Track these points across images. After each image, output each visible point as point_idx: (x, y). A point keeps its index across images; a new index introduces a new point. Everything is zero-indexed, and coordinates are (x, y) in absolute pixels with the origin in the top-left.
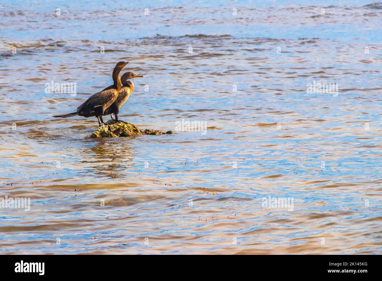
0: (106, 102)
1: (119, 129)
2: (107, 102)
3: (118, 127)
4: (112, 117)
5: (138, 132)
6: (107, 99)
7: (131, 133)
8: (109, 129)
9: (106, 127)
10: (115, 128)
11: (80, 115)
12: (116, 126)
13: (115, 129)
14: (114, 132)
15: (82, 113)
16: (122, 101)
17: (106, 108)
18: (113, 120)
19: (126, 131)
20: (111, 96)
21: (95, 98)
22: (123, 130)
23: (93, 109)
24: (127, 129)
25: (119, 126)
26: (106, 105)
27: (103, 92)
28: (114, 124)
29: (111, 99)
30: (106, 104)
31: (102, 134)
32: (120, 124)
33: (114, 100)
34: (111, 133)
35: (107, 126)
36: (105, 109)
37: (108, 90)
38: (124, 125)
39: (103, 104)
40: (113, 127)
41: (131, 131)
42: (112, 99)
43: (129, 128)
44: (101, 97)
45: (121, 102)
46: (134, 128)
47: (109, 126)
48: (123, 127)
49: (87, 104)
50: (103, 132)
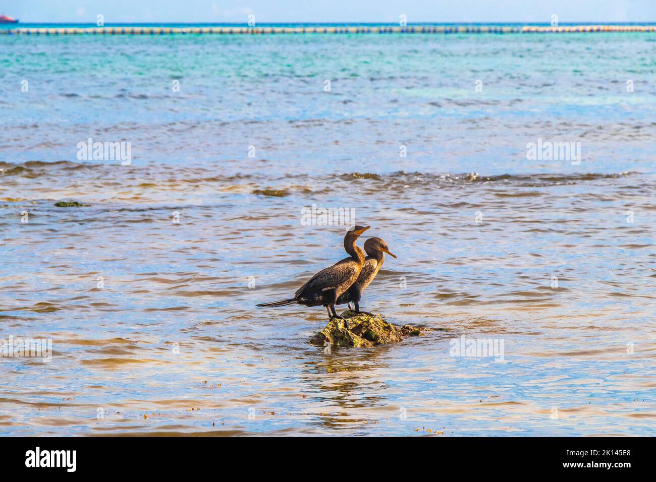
0: (341, 283)
1: (360, 325)
2: (343, 282)
3: (359, 322)
4: (349, 307)
5: (391, 330)
6: (343, 278)
7: (381, 332)
8: (346, 326)
9: (340, 322)
10: (354, 323)
11: (301, 303)
12: (356, 320)
13: (354, 325)
14: (353, 330)
15: (302, 299)
16: (366, 281)
17: (341, 293)
18: (352, 311)
19: (372, 328)
20: (348, 273)
21: (324, 276)
22: (367, 327)
23: (320, 292)
24: (373, 325)
25: (361, 320)
26: (341, 287)
27: (336, 267)
28: (353, 318)
29: (349, 278)
30: (341, 285)
31: (333, 333)
32: (362, 318)
33: (353, 279)
34: (349, 332)
35: (342, 321)
36: (338, 294)
37: (345, 264)
38: (369, 319)
39: (336, 286)
40: (352, 322)
41: (379, 329)
42: (351, 277)
43: (377, 323)
44: (333, 275)
45: (364, 282)
46: (385, 324)
47: (345, 321)
48: (368, 322)
49: (312, 285)
50: (335, 331)
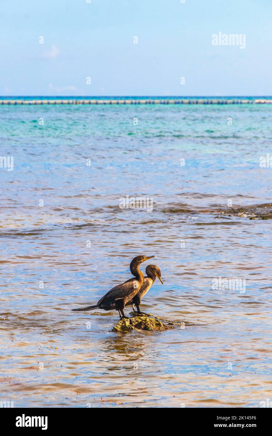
0: (128, 294)
1: (141, 323)
2: (129, 294)
3: (140, 321)
4: (134, 309)
5: (161, 326)
6: (129, 292)
7: (154, 327)
8: (131, 323)
9: (127, 321)
10: (136, 321)
11: (101, 308)
12: (138, 319)
13: (136, 323)
14: (136, 326)
15: (102, 306)
16: (144, 291)
17: (127, 301)
18: (135, 312)
19: (148, 325)
20: (132, 289)
21: (117, 290)
22: (145, 324)
23: (113, 301)
24: (149, 323)
25: (141, 319)
26: (127, 297)
27: (125, 284)
29: (133, 291)
30: (128, 296)
31: (123, 328)
32: (142, 318)
33: (135, 292)
34: (133, 327)
35: (129, 320)
36: (126, 302)
37: (130, 282)
38: (146, 319)
39: (124, 297)
40: (135, 321)
41: (153, 325)
42: (134, 291)
43: (152, 322)
44: (122, 290)
45: (142, 292)
46: (157, 322)
47: (130, 320)
48: (145, 320)
49: (108, 296)
50: (124, 327)
